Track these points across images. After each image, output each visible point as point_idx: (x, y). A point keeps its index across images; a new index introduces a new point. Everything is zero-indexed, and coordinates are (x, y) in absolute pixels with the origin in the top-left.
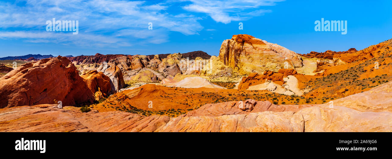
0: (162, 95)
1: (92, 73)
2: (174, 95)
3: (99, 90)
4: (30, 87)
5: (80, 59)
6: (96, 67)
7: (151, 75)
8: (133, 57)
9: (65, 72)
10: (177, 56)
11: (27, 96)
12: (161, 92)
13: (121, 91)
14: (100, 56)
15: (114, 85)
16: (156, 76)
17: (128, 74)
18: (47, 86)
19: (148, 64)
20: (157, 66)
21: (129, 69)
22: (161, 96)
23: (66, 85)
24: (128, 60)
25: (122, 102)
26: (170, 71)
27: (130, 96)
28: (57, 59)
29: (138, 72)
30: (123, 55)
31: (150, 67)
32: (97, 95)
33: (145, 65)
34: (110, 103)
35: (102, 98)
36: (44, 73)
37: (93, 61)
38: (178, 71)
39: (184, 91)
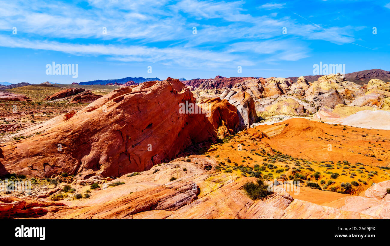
0: (321, 137)
1: (213, 101)
2: (343, 138)
3: (223, 124)
4: (128, 122)
5: (196, 83)
6: (216, 94)
7: (295, 106)
8: (266, 80)
9: (177, 100)
10: (334, 78)
11: (122, 136)
12: (319, 131)
13: (253, 126)
14: (221, 79)
15: (243, 118)
16: (303, 107)
17: (261, 103)
18: (152, 120)
19: (289, 90)
20: (302, 93)
21: (262, 97)
22: (319, 137)
23: (179, 118)
24: (260, 84)
25: (258, 142)
26: (325, 100)
27: (269, 135)
28: (167, 82)
29: (274, 101)
30: (253, 78)
31: (291, 93)
32: (221, 131)
33: (284, 91)
34: (242, 143)
35: (228, 135)
36: (147, 101)
37: (213, 86)
38: (339, 100)
39: (360, 133)
